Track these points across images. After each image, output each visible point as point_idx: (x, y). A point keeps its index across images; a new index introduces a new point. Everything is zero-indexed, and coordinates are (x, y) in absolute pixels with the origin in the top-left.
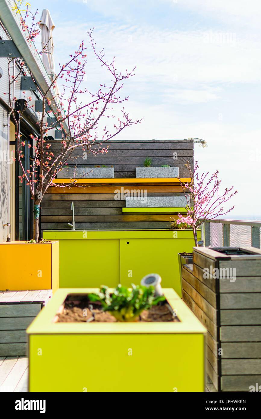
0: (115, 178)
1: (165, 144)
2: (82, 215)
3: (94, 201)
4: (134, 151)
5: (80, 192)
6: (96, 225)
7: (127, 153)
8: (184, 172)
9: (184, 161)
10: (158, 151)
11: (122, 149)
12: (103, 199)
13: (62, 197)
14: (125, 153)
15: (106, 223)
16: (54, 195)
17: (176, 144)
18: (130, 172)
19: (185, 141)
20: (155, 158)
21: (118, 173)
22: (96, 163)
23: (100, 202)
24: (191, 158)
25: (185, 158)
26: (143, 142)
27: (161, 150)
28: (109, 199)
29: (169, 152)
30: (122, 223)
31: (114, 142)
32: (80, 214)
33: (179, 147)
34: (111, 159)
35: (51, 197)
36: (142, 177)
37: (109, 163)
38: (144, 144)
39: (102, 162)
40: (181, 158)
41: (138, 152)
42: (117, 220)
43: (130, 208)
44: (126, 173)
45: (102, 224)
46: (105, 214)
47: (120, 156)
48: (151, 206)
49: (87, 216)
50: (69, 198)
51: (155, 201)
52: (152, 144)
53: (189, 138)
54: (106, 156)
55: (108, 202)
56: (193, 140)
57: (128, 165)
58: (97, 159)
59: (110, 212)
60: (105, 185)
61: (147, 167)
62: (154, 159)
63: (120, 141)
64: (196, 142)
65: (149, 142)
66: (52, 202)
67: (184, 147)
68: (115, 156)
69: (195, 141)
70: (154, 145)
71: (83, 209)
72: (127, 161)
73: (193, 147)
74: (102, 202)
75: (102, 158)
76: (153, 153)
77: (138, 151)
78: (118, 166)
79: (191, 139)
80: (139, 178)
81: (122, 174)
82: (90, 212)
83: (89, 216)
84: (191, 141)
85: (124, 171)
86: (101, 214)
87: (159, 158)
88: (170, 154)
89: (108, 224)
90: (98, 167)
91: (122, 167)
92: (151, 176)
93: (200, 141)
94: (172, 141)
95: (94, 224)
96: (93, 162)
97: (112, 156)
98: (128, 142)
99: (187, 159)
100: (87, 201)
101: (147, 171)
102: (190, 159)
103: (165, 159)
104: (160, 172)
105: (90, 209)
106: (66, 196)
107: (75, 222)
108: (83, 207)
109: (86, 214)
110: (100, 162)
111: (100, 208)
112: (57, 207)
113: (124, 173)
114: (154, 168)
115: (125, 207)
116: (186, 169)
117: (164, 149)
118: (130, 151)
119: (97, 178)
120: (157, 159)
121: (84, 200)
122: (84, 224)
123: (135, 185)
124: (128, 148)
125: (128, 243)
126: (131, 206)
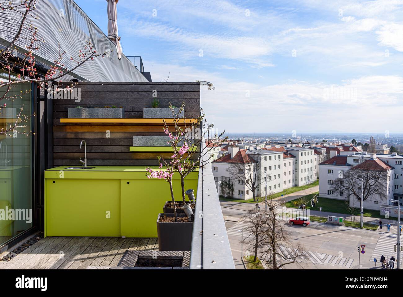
0: (123, 118)
1: (173, 86)
2: (95, 152)
3: (106, 140)
4: (144, 93)
5: (93, 131)
6: (108, 162)
7: (138, 94)
8: (191, 113)
9: (191, 102)
10: (166, 92)
11: (133, 90)
12: (114, 137)
13: (76, 135)
14: (136, 95)
15: (117, 160)
16: (69, 133)
17: (184, 86)
18: (140, 112)
19: (193, 84)
20: (164, 99)
21: (129, 114)
22: (108, 103)
23: (112, 140)
24: (198, 100)
25: (192, 100)
26: (153, 84)
27: (169, 92)
28: (120, 138)
29: (177, 93)
30: (132, 160)
31: (125, 84)
32: (93, 152)
33: (186, 90)
34: (122, 100)
35: (66, 135)
36: (149, 118)
37: (120, 104)
38: (153, 86)
39: (114, 103)
40: (188, 99)
41: (147, 94)
42: (128, 157)
43: (137, 146)
44: (137, 113)
45: (113, 161)
46: (116, 152)
47: (131, 97)
48: (157, 145)
49: (99, 153)
50: (82, 136)
51: (161, 140)
52: (161, 86)
53: (196, 81)
54: (118, 97)
55: (119, 140)
56: (200, 83)
57: (139, 106)
58: (109, 100)
59: (121, 150)
60: (116, 124)
61: (154, 108)
62: (162, 100)
63: (131, 83)
64: (204, 85)
65: (158, 84)
66: (67, 140)
67: (191, 90)
68: (126, 97)
69: (201, 83)
70: (162, 87)
71: (96, 147)
72: (137, 102)
73: (199, 89)
74: (114, 140)
75: (114, 99)
76: (162, 95)
77: (148, 92)
78: (128, 107)
79: (199, 81)
80: (146, 118)
81: (133, 114)
82: (103, 150)
83: (102, 153)
84: (198, 84)
85: (134, 111)
86: (113, 151)
87: (168, 99)
88: (178, 95)
89: (119, 161)
90: (107, 107)
91: (133, 108)
92: (158, 117)
93: (207, 83)
94: (180, 84)
95: (106, 161)
96: (105, 103)
97: (123, 97)
98: (139, 83)
99: (194, 100)
100: (100, 140)
101: (154, 111)
102: (196, 101)
103: (173, 100)
104: (166, 113)
105: (103, 147)
106: (80, 134)
107: (88, 159)
108: (96, 145)
109: (99, 151)
110: (112, 103)
111: (111, 146)
112: (72, 145)
113: (134, 113)
114: (161, 109)
115: (132, 146)
116: (192, 110)
117: (173, 90)
118: (140, 93)
119: (106, 117)
120: (165, 100)
121: (96, 138)
122: (96, 161)
123: (145, 124)
124: (138, 90)
125: (128, 183)
126: (138, 145)
